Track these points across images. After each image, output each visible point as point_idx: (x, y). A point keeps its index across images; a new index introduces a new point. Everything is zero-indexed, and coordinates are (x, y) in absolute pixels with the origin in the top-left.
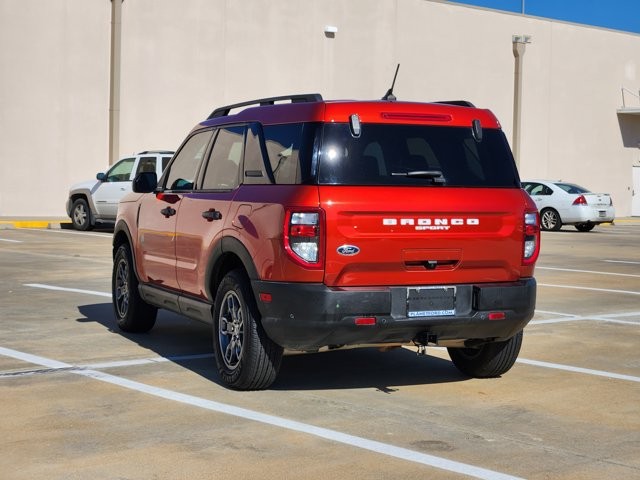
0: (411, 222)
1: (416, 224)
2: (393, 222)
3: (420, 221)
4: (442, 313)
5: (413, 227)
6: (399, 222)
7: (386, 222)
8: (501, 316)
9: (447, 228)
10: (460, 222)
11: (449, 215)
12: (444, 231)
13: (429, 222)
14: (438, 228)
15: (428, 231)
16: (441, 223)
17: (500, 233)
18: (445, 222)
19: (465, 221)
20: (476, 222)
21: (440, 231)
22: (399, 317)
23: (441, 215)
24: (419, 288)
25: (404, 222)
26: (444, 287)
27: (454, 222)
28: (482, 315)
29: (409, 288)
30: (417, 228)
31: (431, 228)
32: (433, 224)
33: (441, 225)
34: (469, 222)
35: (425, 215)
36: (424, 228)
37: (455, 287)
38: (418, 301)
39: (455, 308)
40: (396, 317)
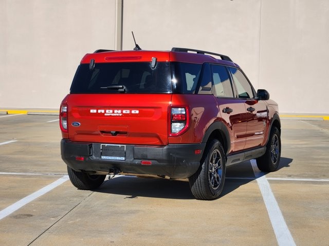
0: (103, 111)
1: (105, 112)
2: (95, 111)
3: (107, 111)
4: (118, 158)
5: (104, 114)
6: (97, 111)
7: (92, 111)
8: (150, 163)
9: (121, 115)
10: (128, 112)
11: (122, 108)
12: (119, 116)
13: (111, 111)
14: (116, 115)
15: (111, 116)
16: (118, 112)
18: (120, 111)
19: (131, 111)
20: (137, 112)
21: (117, 116)
22: (98, 158)
23: (118, 108)
24: (107, 145)
25: (99, 111)
26: (119, 145)
27: (124, 112)
28: (137, 162)
29: (102, 145)
30: (106, 114)
31: (112, 115)
32: (113, 113)
33: (117, 113)
34: (133, 112)
35: (109, 108)
36: (109, 115)
37: (125, 146)
38: (106, 151)
39: (125, 156)
40: (95, 158)
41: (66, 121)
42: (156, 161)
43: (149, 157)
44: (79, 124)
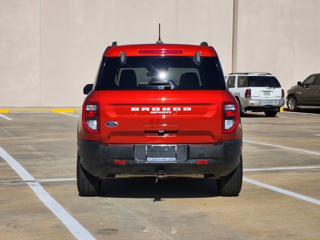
0: (148, 109)
1: (151, 110)
2: (137, 109)
3: (153, 109)
5: (149, 112)
6: (140, 109)
7: (133, 109)
8: (205, 162)
9: (170, 112)
10: (179, 109)
11: (172, 105)
12: (168, 114)
13: (158, 109)
14: (164, 112)
15: (158, 114)
17: (205, 115)
18: (169, 109)
19: (182, 109)
20: (190, 109)
22: (142, 161)
23: (167, 105)
24: (153, 145)
25: (143, 109)
26: (169, 145)
27: (174, 109)
28: (192, 162)
29: (147, 145)
30: (151, 113)
31: (160, 112)
32: (161, 110)
33: (166, 111)
34: (185, 109)
35: (156, 105)
36: (156, 113)
37: (175, 145)
38: (154, 152)
39: (176, 157)
40: (138, 161)
41: (96, 121)
42: (213, 160)
43: (206, 156)
44: (116, 125)
